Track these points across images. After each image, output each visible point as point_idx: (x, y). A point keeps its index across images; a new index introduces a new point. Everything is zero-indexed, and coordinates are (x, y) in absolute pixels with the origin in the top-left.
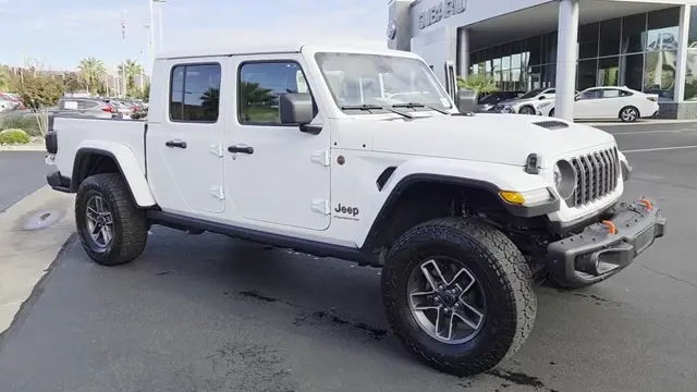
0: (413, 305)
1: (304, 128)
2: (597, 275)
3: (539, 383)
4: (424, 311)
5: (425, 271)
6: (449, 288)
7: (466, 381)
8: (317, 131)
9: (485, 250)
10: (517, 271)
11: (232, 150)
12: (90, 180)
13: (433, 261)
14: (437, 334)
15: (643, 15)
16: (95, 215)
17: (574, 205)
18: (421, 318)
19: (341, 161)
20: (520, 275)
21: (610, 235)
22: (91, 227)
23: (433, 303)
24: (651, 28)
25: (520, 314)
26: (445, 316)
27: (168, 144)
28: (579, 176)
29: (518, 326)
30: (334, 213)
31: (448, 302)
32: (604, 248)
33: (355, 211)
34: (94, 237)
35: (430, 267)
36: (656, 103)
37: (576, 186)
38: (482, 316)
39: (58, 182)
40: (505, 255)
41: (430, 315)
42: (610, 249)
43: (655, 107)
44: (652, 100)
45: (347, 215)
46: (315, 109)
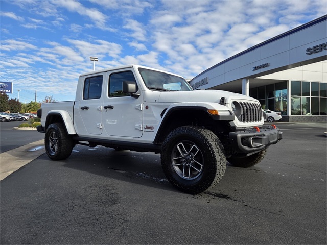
0: (174, 163)
1: (133, 96)
2: (252, 147)
3: (229, 197)
4: (178, 166)
5: (178, 148)
6: (189, 154)
7: (196, 196)
8: (137, 97)
9: (202, 135)
10: (217, 144)
11: (106, 108)
12: (52, 125)
13: (182, 143)
14: (184, 176)
15: (273, 84)
16: (52, 140)
17: (241, 121)
18: (177, 169)
19: (147, 108)
20: (218, 146)
21: (257, 132)
22: (50, 144)
23: (182, 162)
24: (277, 90)
25: (218, 163)
26: (187, 168)
27: (81, 108)
28: (243, 109)
29: (217, 169)
30: (144, 130)
31: (188, 161)
32: (254, 136)
33: (152, 128)
34: (51, 149)
35: (181, 146)
36: (280, 116)
37: (242, 113)
38: (202, 166)
39: (40, 129)
40: (211, 138)
41: (181, 168)
42: (257, 137)
43: (280, 117)
44: (279, 114)
45: (149, 130)
46: (137, 88)
